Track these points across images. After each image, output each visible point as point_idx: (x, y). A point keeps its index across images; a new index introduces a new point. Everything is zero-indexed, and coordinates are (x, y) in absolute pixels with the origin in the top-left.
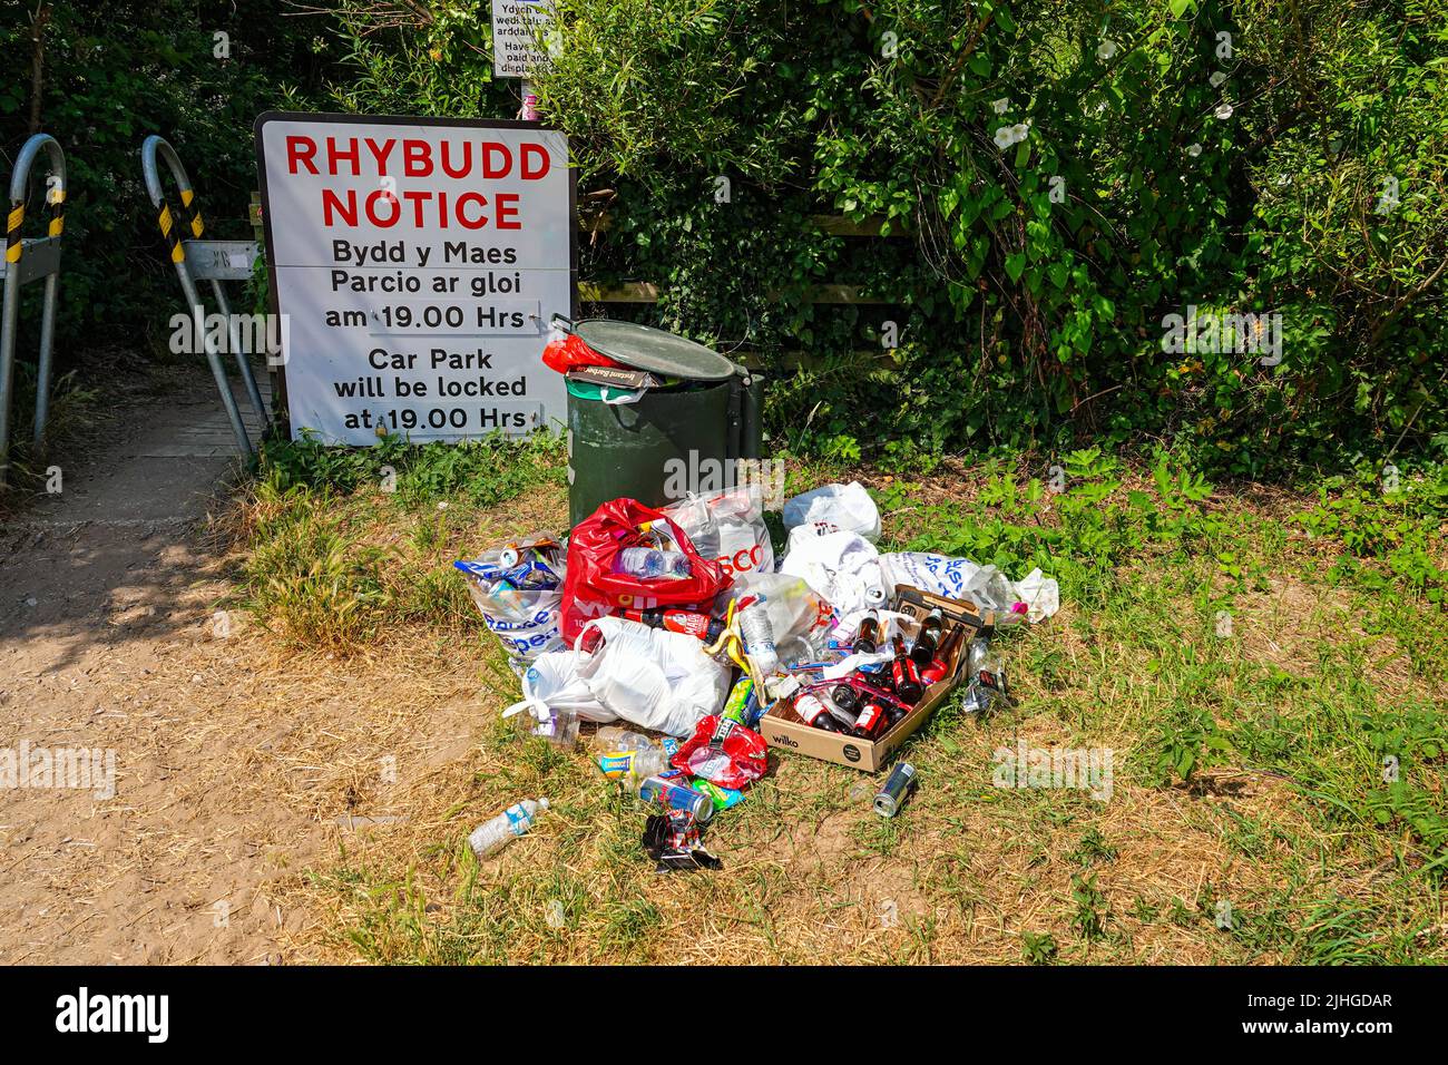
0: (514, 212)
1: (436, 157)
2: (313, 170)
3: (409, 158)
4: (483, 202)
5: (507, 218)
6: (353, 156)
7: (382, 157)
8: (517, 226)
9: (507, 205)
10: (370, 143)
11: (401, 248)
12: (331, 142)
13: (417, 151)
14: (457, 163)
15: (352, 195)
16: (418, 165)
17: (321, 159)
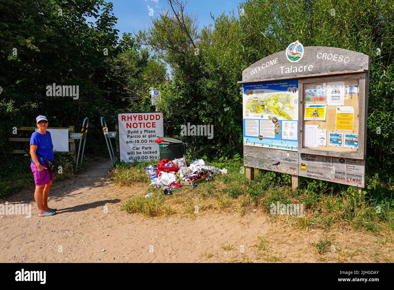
0: (155, 125)
1: (143, 117)
2: (125, 120)
3: (139, 118)
4: (150, 124)
5: (154, 126)
6: (131, 118)
7: (135, 118)
8: (155, 127)
9: (154, 124)
10: (134, 116)
11: (138, 131)
12: (128, 116)
13: (140, 117)
14: (146, 118)
15: (131, 124)
16: (140, 119)
17: (126, 118)
